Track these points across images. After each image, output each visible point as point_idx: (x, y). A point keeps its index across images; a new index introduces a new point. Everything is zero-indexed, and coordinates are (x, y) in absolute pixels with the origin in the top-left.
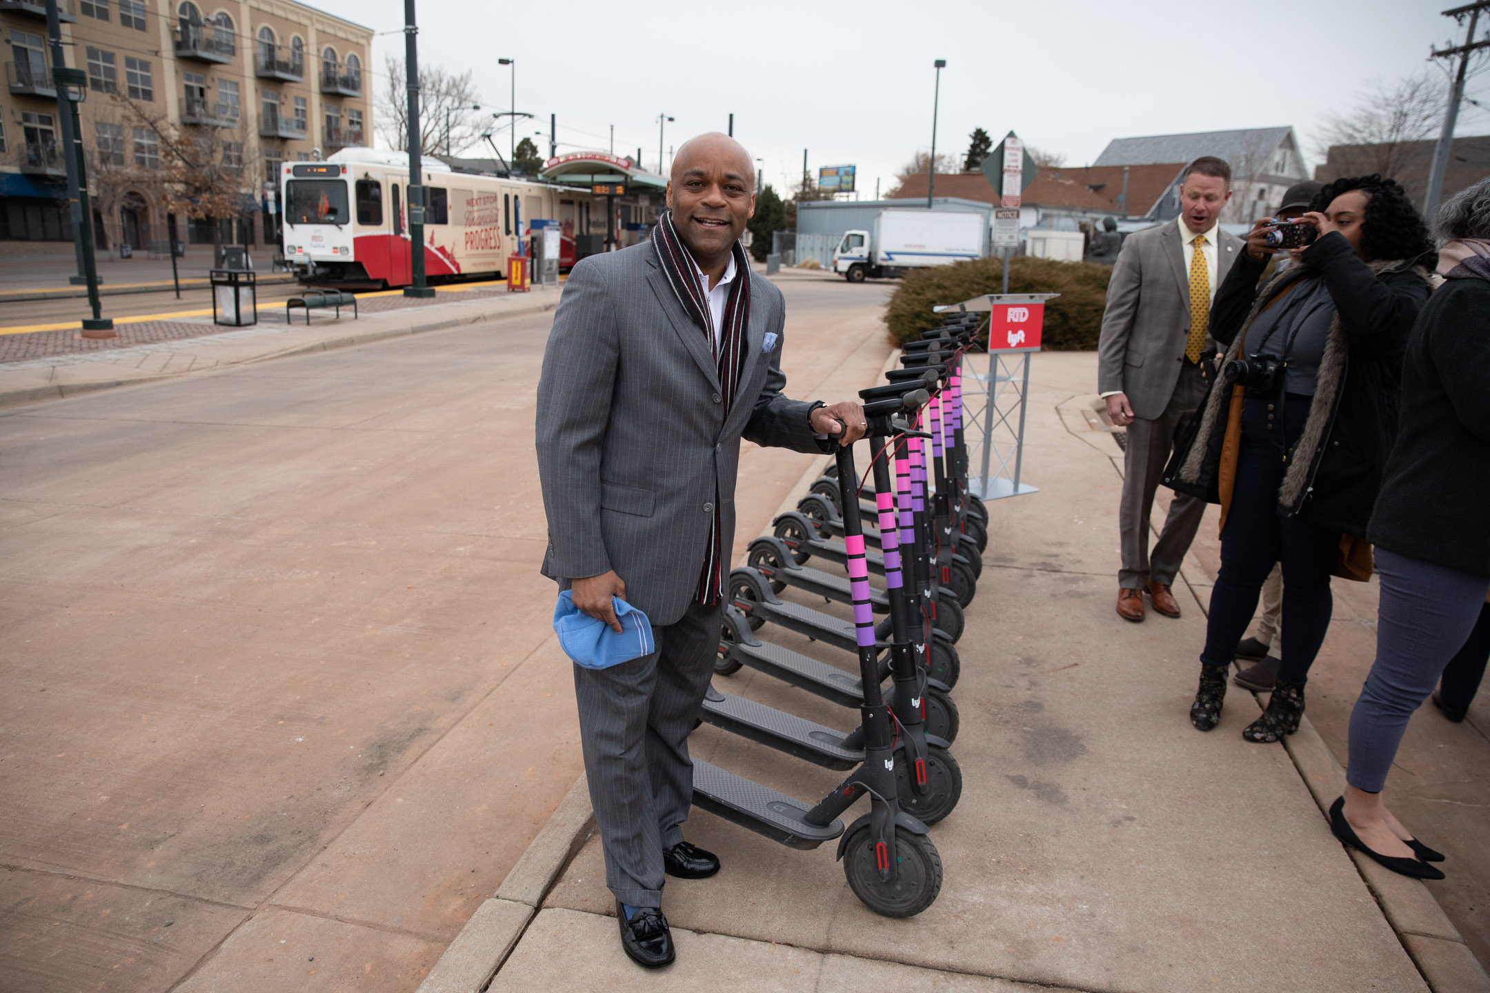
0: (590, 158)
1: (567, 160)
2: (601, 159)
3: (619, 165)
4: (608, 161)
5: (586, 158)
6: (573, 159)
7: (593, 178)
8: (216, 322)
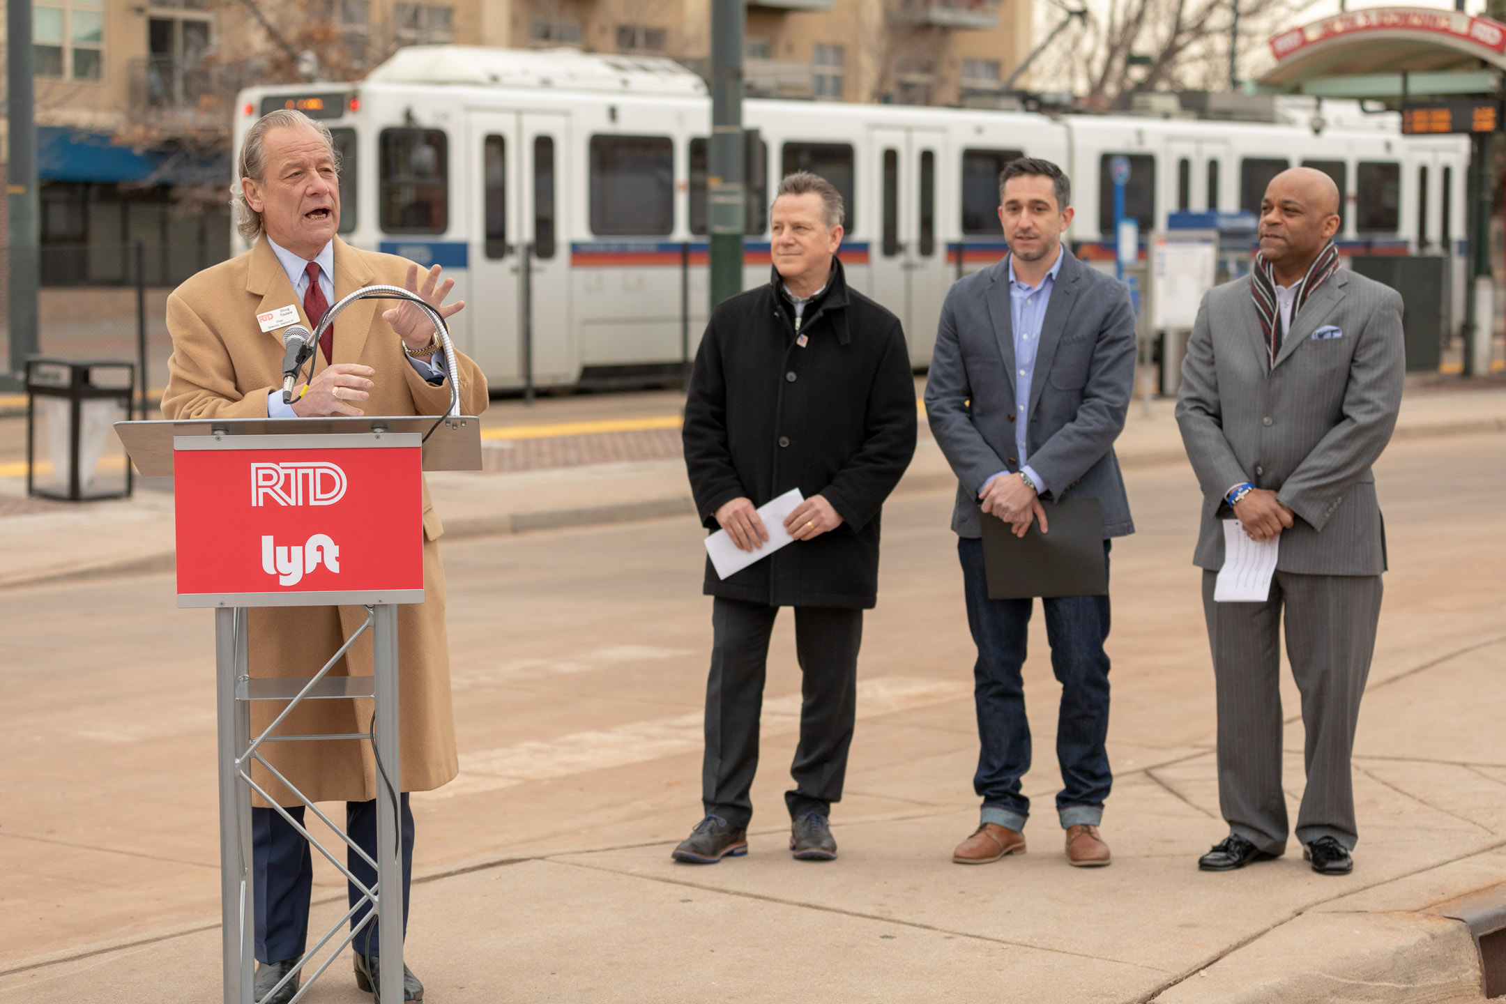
0: (1394, 26)
1: (1329, 33)
2: (1423, 27)
3: (1476, 40)
4: (1446, 31)
5: (1382, 26)
6: (1345, 32)
7: (1405, 84)
8: (31, 490)
